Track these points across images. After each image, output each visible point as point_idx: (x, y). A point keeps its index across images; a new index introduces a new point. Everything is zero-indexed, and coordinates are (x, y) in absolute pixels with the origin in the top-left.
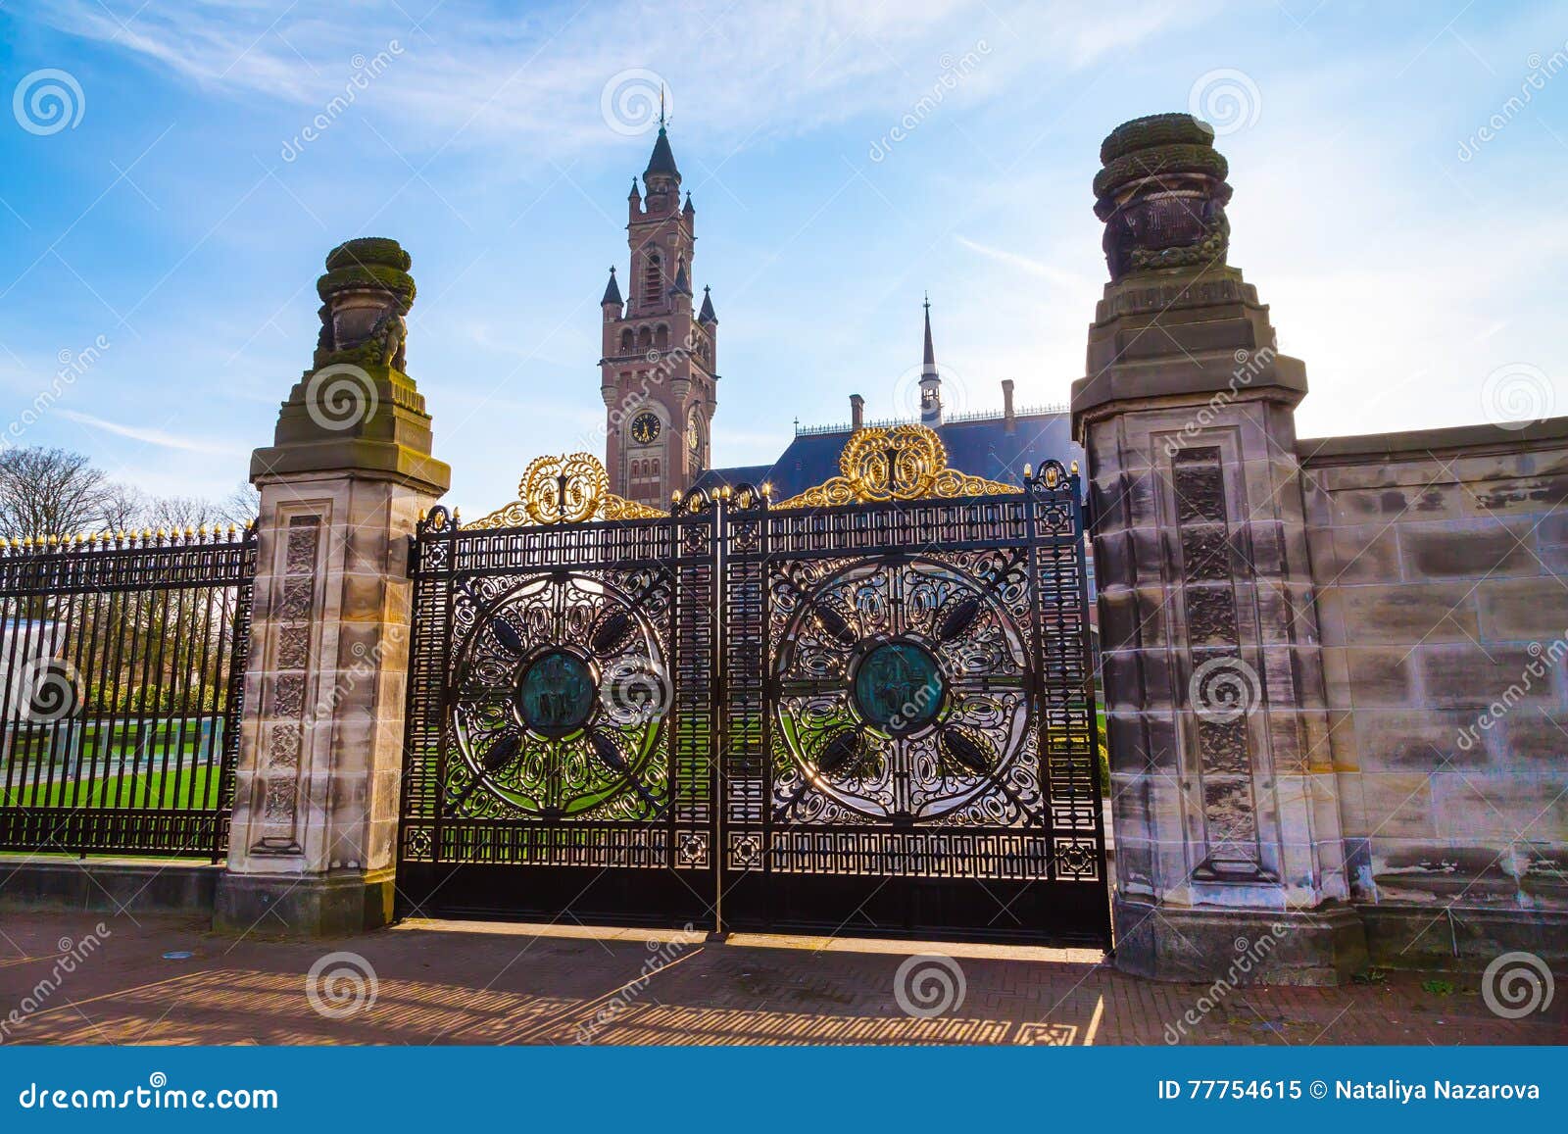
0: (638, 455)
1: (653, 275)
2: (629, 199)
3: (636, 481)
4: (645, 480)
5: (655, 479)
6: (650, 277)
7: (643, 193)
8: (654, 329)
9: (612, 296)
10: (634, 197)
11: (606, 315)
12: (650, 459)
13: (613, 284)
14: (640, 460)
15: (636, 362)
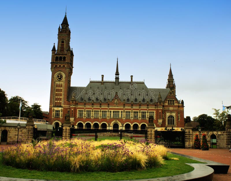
0: (58, 83)
1: (62, 45)
2: (58, 29)
3: (57, 88)
4: (59, 88)
5: (61, 88)
6: (62, 46)
7: (61, 28)
8: (63, 57)
9: (54, 49)
10: (59, 29)
11: (53, 53)
12: (60, 84)
13: (54, 47)
14: (58, 84)
15: (59, 64)
